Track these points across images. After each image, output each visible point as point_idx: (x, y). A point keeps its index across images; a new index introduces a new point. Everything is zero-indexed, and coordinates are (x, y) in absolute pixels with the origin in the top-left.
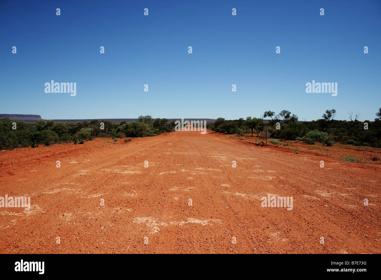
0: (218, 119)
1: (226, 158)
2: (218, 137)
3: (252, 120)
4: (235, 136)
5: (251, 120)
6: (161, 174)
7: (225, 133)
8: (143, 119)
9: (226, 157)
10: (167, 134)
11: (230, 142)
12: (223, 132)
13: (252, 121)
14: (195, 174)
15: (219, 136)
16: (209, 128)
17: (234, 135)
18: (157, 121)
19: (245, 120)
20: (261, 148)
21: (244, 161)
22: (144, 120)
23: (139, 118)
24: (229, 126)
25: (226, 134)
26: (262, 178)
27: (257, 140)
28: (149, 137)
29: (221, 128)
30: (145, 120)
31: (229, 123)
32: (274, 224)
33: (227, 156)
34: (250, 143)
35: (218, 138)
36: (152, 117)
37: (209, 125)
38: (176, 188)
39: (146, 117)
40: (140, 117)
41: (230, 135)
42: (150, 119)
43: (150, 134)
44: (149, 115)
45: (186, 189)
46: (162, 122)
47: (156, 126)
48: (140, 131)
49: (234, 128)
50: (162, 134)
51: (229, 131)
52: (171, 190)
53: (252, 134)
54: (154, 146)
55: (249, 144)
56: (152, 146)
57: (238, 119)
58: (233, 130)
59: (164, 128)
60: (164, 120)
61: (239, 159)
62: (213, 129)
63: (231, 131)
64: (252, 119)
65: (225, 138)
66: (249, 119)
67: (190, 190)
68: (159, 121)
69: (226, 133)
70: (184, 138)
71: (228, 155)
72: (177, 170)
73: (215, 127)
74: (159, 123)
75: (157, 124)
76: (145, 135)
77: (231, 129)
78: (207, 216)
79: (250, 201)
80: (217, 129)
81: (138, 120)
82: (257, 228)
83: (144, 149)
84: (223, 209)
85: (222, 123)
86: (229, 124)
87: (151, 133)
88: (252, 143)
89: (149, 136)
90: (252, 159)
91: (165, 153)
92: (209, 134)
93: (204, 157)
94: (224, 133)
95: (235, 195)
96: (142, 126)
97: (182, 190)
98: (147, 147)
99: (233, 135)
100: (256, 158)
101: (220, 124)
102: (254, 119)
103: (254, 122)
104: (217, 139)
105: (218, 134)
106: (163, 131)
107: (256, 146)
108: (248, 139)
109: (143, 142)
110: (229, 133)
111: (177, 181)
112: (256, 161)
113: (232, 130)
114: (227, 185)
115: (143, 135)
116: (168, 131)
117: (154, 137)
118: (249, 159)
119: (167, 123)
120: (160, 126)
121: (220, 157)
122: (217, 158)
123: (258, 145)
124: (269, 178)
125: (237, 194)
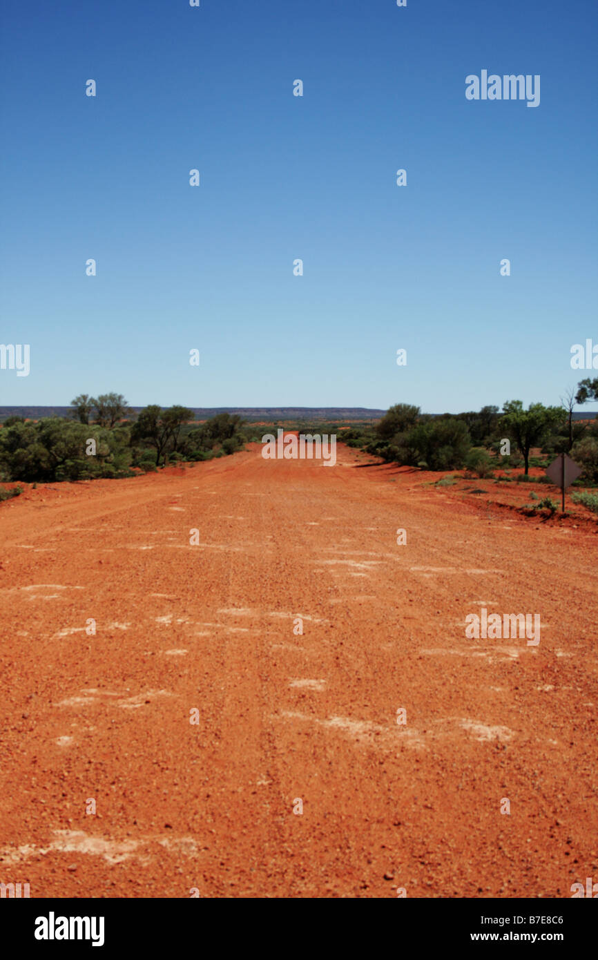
0: (391, 411)
1: (369, 568)
2: (389, 481)
3: (527, 413)
4: (456, 477)
5: (522, 413)
6: (64, 634)
7: (420, 464)
8: (90, 409)
9: (373, 563)
10: (188, 469)
11: (427, 502)
12: (410, 462)
13: (525, 418)
14: (207, 633)
15: (392, 477)
16: (360, 446)
17: (456, 473)
18: (148, 416)
19: (501, 415)
20: (540, 526)
21: (440, 581)
22: (96, 411)
23: (74, 402)
24: (434, 438)
25: (423, 469)
26: (474, 654)
27: (535, 494)
28: (107, 480)
29: (403, 446)
30: (101, 413)
31: (434, 426)
32: (422, 863)
33: (382, 559)
34: (501, 505)
35: (385, 486)
36: (125, 399)
37: (362, 431)
38: (90, 695)
39: (102, 399)
40: (79, 399)
41: (436, 473)
42: (119, 408)
43: (113, 470)
44: (114, 392)
45: (131, 700)
46: (167, 419)
47: (145, 435)
48: (67, 457)
49: (454, 445)
50: (169, 468)
51: (433, 457)
52: (65, 702)
53: (526, 472)
54: (103, 519)
55: (498, 509)
56: (98, 519)
57: (478, 410)
58: (451, 454)
59: (176, 444)
60: (177, 412)
61: (422, 572)
62: (371, 451)
63: (444, 457)
64: (525, 408)
65: (415, 487)
66: (513, 408)
67: (147, 702)
68: (157, 417)
69: (425, 464)
70: (249, 484)
71: (389, 555)
72: (139, 618)
73: (381, 441)
74: (155, 423)
75: (149, 428)
76: (92, 471)
77: (440, 450)
78: (151, 820)
79: (372, 755)
80: (389, 450)
81: (70, 412)
82: (339, 881)
83: (59, 528)
84: (240, 790)
85: (409, 426)
86: (437, 431)
87: (116, 466)
88: (511, 508)
89: (109, 476)
90: (479, 571)
91: (131, 547)
92: (354, 469)
93: (283, 564)
94: (417, 466)
95: (321, 727)
96: (76, 438)
97: (112, 703)
98: (76, 522)
99: (448, 476)
100: (497, 568)
101: (402, 430)
102: (532, 409)
103: (532, 421)
104: (383, 488)
105: (390, 471)
106: (173, 458)
107: (523, 517)
108: (504, 491)
109: (70, 500)
110: (434, 466)
111: (114, 664)
112: (490, 580)
113: (444, 453)
114: (313, 682)
115: (85, 473)
116: (192, 457)
117: (127, 481)
118: (465, 574)
119: (190, 423)
120: (160, 435)
121: (351, 563)
122: (333, 566)
123: (530, 514)
124: (507, 656)
125: (337, 721)
